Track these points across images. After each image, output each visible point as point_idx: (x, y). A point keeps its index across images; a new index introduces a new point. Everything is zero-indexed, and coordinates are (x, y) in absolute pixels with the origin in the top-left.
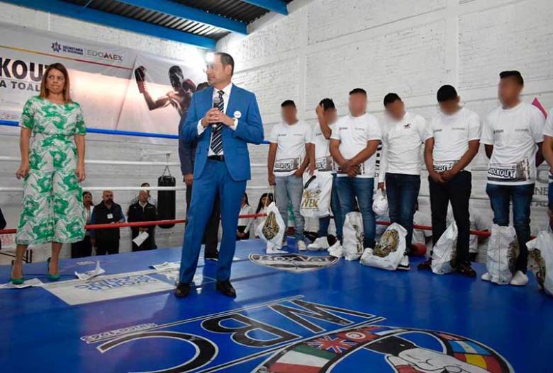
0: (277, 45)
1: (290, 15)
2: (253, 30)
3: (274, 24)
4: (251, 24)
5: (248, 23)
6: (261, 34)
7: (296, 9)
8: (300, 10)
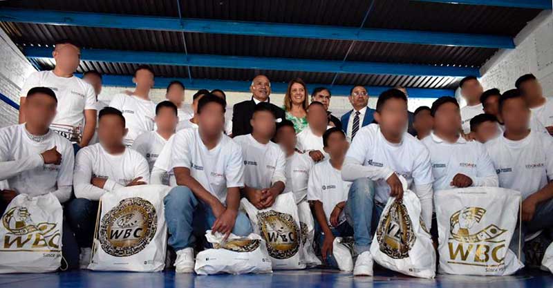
0: (508, 79)
1: (517, 48)
2: (485, 72)
3: (504, 60)
4: (483, 67)
5: (481, 66)
6: (493, 73)
7: (523, 40)
8: (527, 39)
